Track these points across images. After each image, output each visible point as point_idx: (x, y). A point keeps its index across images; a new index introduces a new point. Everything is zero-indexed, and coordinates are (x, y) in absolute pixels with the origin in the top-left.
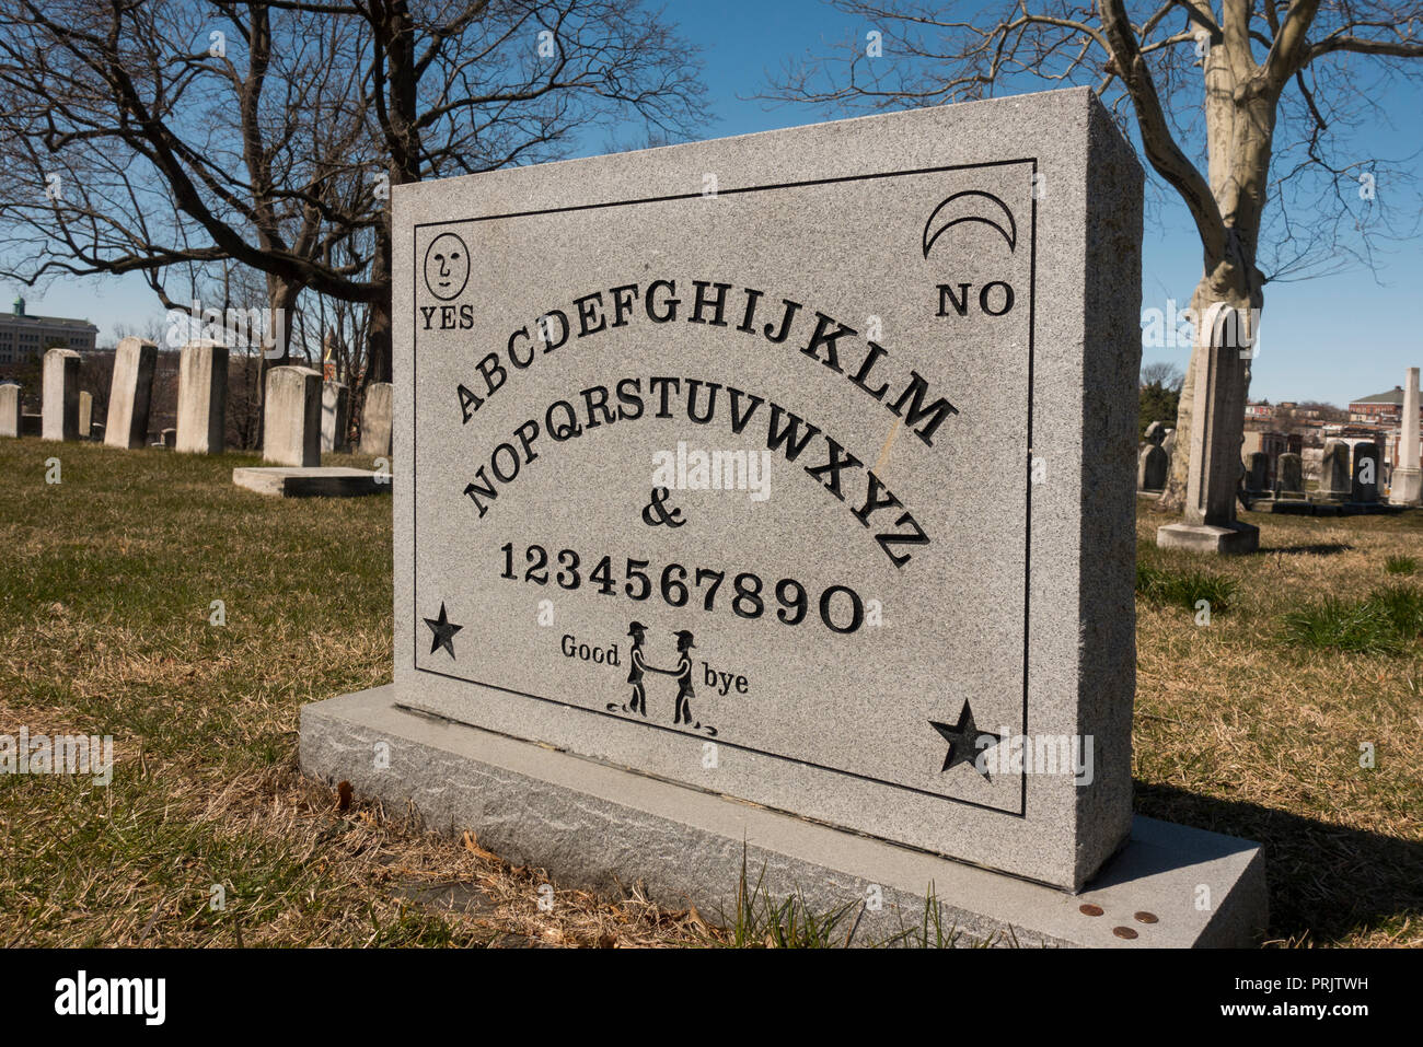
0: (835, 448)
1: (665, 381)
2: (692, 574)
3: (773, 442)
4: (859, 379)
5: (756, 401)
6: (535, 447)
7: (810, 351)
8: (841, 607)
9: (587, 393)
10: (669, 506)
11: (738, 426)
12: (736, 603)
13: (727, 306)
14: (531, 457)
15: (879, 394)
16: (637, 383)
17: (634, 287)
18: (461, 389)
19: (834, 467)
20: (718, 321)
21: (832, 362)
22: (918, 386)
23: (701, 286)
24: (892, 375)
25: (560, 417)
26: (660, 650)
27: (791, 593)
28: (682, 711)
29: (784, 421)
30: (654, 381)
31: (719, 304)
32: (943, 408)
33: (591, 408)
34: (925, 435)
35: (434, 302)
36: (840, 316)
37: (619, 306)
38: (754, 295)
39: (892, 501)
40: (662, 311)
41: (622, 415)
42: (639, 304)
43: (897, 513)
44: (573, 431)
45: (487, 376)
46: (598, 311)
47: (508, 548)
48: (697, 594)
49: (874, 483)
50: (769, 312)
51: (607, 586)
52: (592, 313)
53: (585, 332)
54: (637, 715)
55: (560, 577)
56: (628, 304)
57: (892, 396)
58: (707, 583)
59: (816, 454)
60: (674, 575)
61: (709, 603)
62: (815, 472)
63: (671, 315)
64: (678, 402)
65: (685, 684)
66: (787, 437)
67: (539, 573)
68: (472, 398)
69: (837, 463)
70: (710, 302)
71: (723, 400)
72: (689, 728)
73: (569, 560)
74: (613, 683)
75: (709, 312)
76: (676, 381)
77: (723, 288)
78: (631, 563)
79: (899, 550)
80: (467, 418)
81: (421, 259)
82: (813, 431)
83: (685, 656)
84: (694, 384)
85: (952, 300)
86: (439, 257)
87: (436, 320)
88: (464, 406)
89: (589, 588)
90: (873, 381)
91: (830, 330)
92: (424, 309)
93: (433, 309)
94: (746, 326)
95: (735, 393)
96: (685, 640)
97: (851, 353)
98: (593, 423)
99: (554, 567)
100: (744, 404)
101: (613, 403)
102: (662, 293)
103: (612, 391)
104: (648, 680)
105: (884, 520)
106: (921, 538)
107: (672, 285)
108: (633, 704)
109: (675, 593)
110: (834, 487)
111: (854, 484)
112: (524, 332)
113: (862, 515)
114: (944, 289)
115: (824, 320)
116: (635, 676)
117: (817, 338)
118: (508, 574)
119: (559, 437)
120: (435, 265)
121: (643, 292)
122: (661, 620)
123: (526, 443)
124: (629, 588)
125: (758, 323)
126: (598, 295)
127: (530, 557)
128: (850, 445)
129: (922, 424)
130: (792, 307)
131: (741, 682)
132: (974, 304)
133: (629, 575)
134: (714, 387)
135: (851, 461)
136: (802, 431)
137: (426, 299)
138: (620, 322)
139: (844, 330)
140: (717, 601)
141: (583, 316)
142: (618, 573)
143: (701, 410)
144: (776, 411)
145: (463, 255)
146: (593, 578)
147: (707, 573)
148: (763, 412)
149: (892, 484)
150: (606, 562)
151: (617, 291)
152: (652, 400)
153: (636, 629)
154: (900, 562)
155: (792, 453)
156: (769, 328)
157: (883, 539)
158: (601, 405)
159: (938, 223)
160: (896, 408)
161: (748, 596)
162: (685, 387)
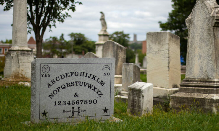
0: (95, 87)
1: (77, 82)
2: (80, 101)
3: (89, 87)
4: (97, 81)
5: (87, 83)
6: (59, 90)
7: (92, 79)
8: (95, 101)
9: (67, 84)
10: (77, 95)
11: (85, 86)
12: (85, 103)
13: (84, 74)
14: (59, 91)
15: (99, 82)
16: (73, 82)
17: (73, 72)
18: (48, 84)
19: (95, 89)
20: (83, 76)
21: (95, 80)
22: (102, 81)
23: (81, 72)
24: (100, 80)
25: (63, 86)
26: (76, 109)
27: (90, 101)
28: (78, 115)
29: (90, 85)
30: (76, 82)
31: (83, 74)
32: (104, 83)
33: (67, 85)
34: (103, 86)
35: (43, 73)
36: (95, 75)
37: (71, 74)
38: (87, 73)
39: (100, 91)
40: (76, 75)
41: (72, 86)
42: (74, 74)
43: (100, 92)
44: (65, 88)
45: (52, 82)
46: (69, 75)
47: (55, 102)
48: (80, 103)
49: (98, 90)
50: (88, 75)
51: (69, 104)
52: (68, 75)
53: (67, 77)
54: (73, 117)
55: (63, 104)
56: (73, 74)
57: (100, 82)
58: (81, 102)
59: (93, 88)
60: (78, 101)
61: (82, 104)
62: (93, 90)
63: (78, 75)
64: (78, 84)
65: (79, 112)
66: (90, 86)
67: (60, 104)
68: (50, 85)
69: (95, 88)
70: (82, 74)
71: (83, 84)
72: (79, 116)
73: (64, 102)
74: (70, 114)
75: (82, 75)
76: (78, 82)
77: (84, 73)
78: (72, 101)
79: (100, 96)
80: (49, 87)
81: (41, 68)
82: (93, 86)
83: (79, 109)
84: (80, 82)
85: (105, 74)
86: (45, 68)
87: (44, 76)
88: (49, 86)
89: (67, 105)
90: (98, 81)
91: (94, 77)
92: (42, 74)
93: (43, 74)
94: (86, 76)
95: (85, 83)
96: (79, 108)
97: (96, 79)
98: (68, 87)
99: (62, 103)
100: (86, 84)
101: (70, 84)
102: (77, 73)
103: (70, 83)
104: (74, 113)
105: (99, 93)
106: (102, 94)
107: (78, 72)
108: (73, 116)
109: (78, 103)
110: (95, 91)
111: (96, 90)
112: (58, 77)
113: (97, 93)
114: (104, 73)
115: (94, 76)
116: (73, 113)
117: (93, 77)
118: (55, 105)
119: (63, 89)
120: (44, 69)
121: (74, 73)
122: (76, 106)
123: (58, 90)
124: (72, 104)
125: (87, 76)
126: (69, 73)
127: (59, 102)
128: (96, 87)
129: (102, 85)
130: (91, 75)
131: (85, 111)
132: (107, 74)
133: (72, 102)
134: (82, 82)
135: (96, 88)
136: (92, 86)
137: (42, 73)
138: (71, 76)
139: (96, 77)
140: (83, 103)
141: (67, 75)
142: (71, 102)
143: (81, 85)
144: (89, 84)
145: (49, 68)
146: (68, 103)
147: (81, 101)
148: (88, 84)
149: (100, 90)
150: (69, 101)
151: (71, 73)
152: (75, 84)
153: (73, 108)
154: (100, 97)
155: (91, 88)
156: (88, 76)
157: (99, 95)
158: (69, 85)
159: (104, 68)
160: (100, 83)
161: (86, 102)
162: (79, 82)
